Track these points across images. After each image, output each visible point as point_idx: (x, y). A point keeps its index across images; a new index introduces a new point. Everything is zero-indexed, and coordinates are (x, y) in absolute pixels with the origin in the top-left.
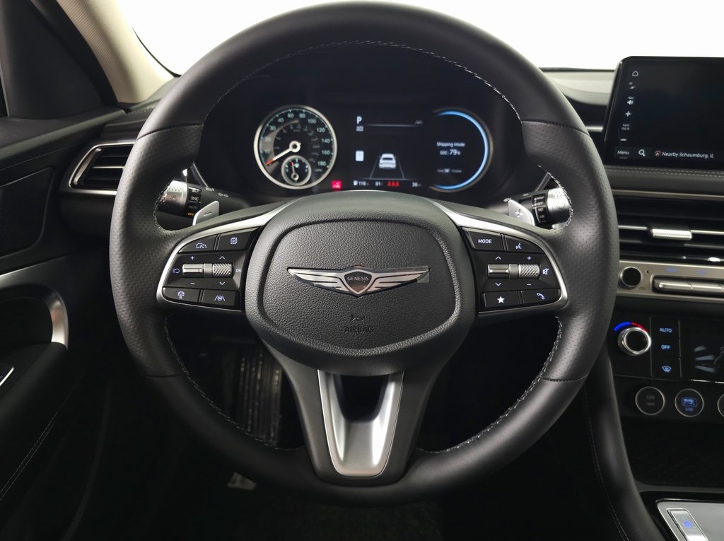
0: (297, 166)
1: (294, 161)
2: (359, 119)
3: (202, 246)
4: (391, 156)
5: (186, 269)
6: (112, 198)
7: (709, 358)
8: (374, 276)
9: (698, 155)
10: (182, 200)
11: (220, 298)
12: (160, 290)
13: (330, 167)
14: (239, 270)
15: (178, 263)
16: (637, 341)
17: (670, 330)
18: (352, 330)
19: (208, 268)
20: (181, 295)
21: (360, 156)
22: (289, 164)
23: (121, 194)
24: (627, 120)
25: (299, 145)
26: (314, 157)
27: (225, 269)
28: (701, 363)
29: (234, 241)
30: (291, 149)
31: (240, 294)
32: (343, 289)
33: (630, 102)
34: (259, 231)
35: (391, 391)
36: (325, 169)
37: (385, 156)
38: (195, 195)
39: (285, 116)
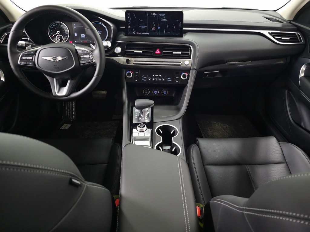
0: (60, 37)
1: (59, 36)
2: (74, 25)
3: (26, 54)
4: (84, 34)
5: (23, 58)
6: (7, 46)
7: (145, 78)
8: (58, 58)
9: (146, 33)
10: (24, 45)
11: (31, 63)
12: (19, 62)
13: (68, 38)
14: (34, 58)
15: (22, 57)
16: (129, 74)
17: (137, 72)
18: (55, 68)
19: (28, 58)
20: (23, 63)
21: (76, 35)
22: (58, 37)
23: (8, 45)
24: (129, 25)
25: (59, 32)
26: (64, 35)
27: (31, 58)
28: (143, 79)
29: (32, 52)
30: (57, 33)
31: (34, 63)
32: (52, 60)
33: (129, 21)
34: (37, 50)
35: (69, 81)
36: (67, 38)
37: (82, 34)
38: (27, 44)
39: (55, 24)
